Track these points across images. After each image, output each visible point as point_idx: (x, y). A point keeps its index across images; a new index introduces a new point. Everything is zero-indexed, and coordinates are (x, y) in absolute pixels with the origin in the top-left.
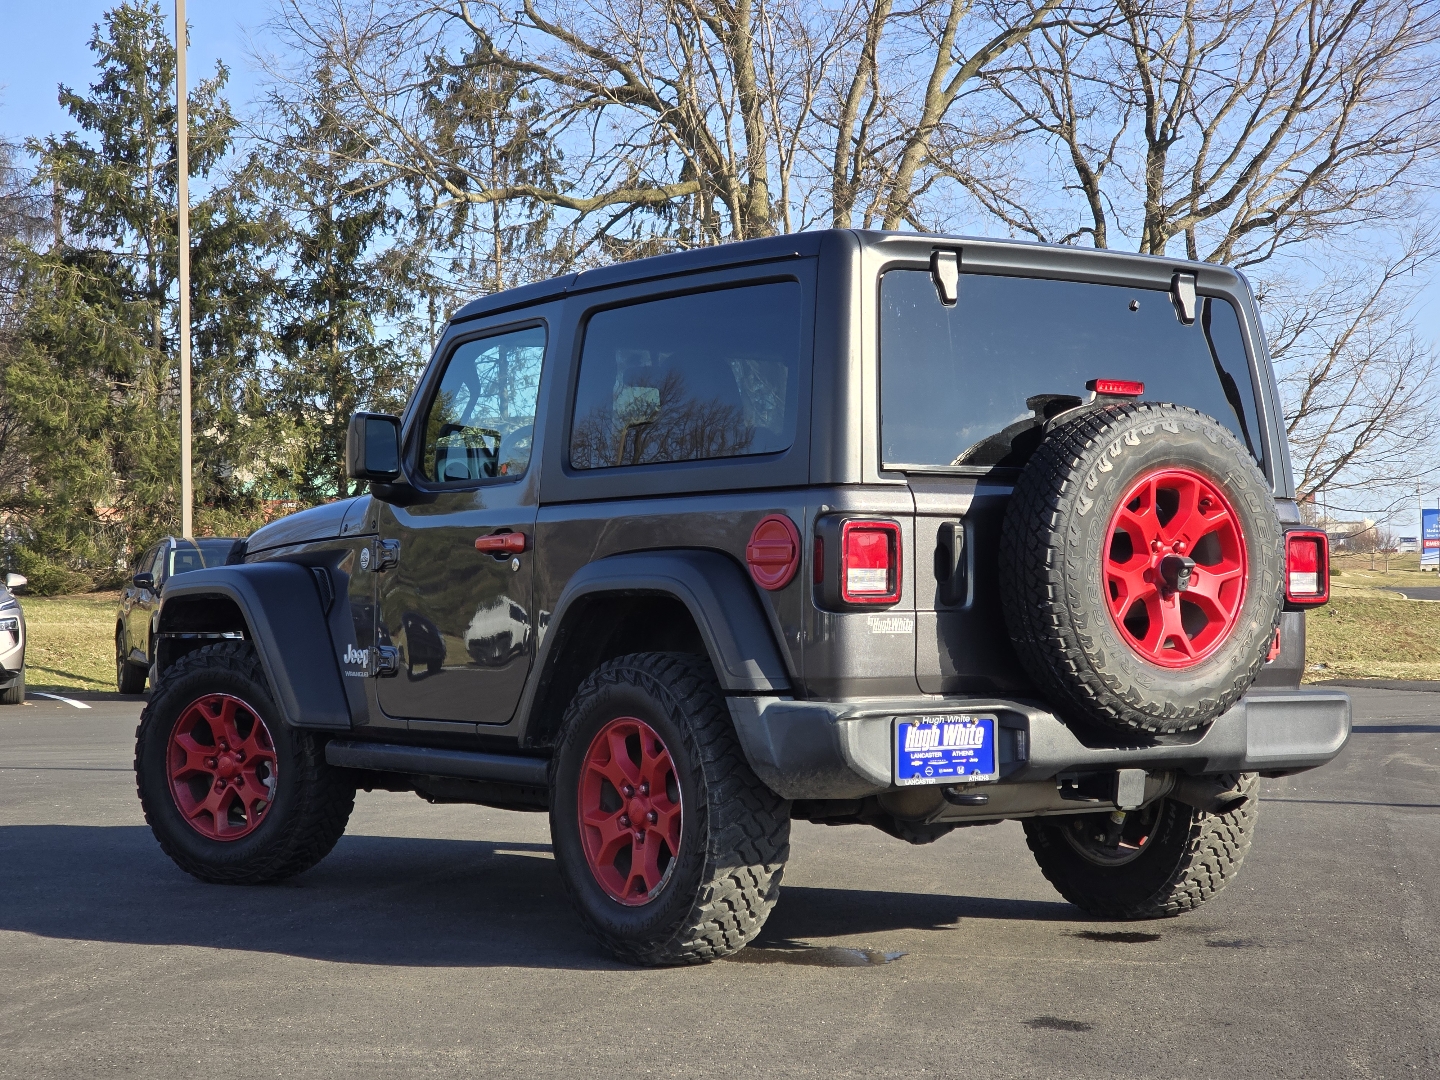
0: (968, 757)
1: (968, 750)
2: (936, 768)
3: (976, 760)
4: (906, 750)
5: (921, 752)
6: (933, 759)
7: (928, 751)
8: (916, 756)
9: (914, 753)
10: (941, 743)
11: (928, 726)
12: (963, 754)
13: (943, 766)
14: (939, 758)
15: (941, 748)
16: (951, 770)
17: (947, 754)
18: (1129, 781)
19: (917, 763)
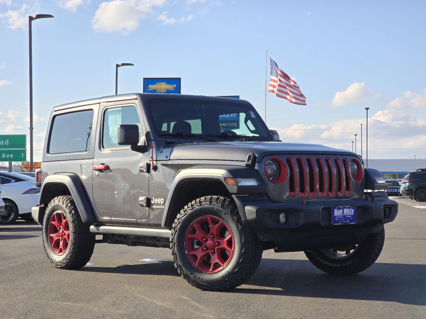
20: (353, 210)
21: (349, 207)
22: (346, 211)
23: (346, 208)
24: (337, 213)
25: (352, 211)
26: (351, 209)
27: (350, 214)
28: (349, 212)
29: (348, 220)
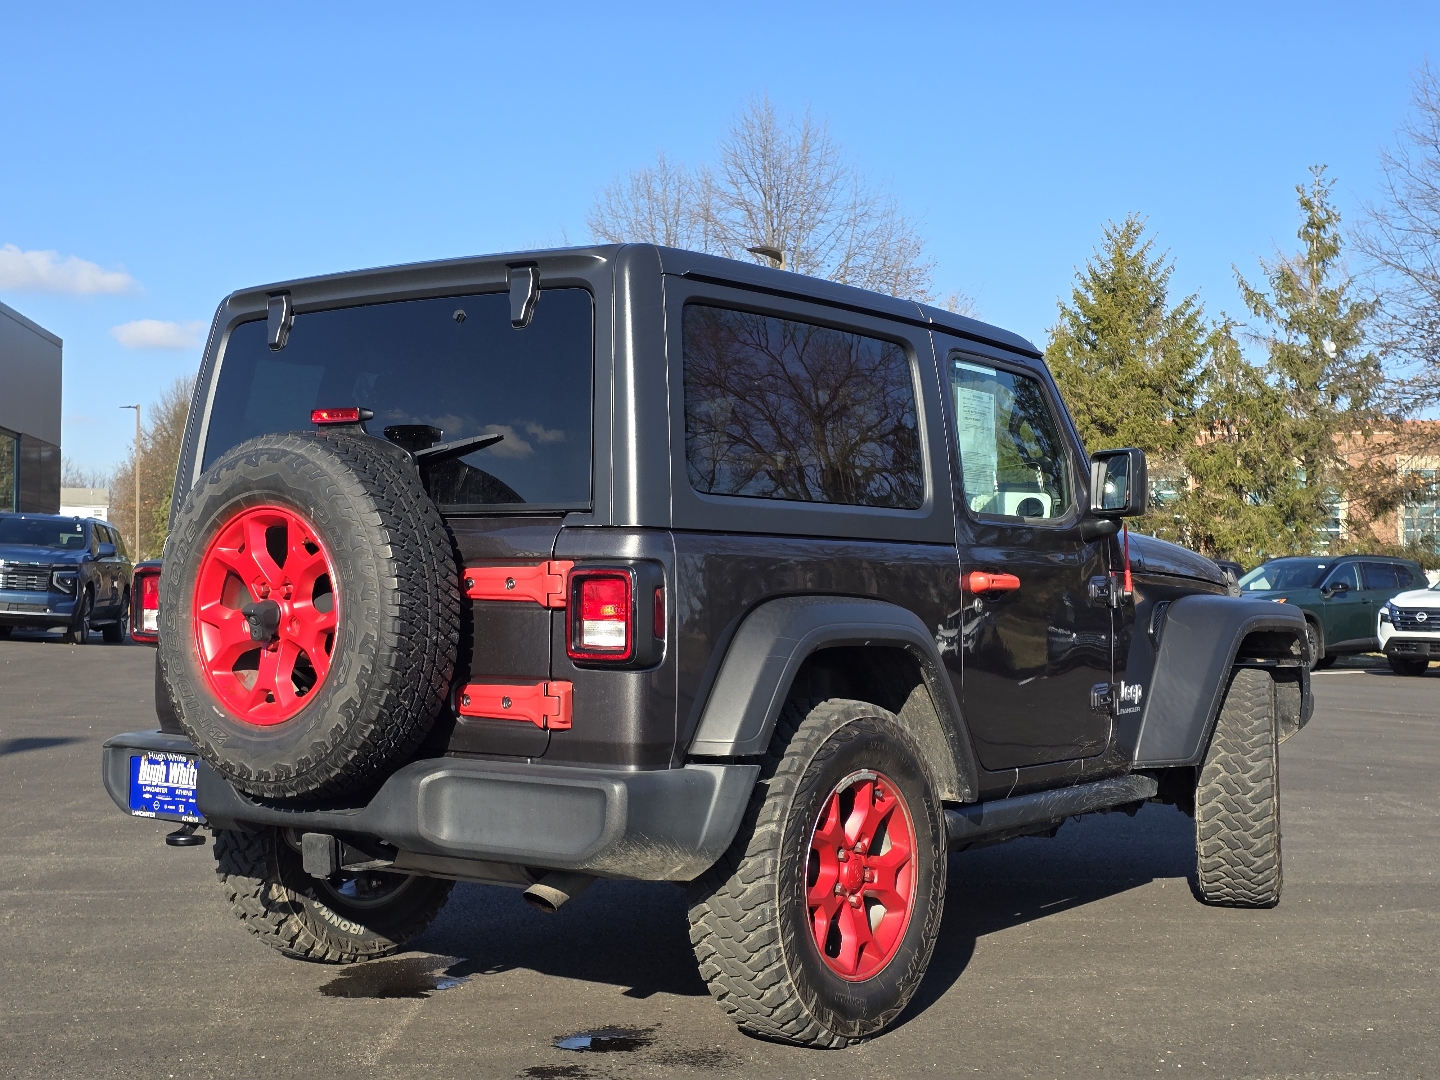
0: (187, 797)
1: (188, 789)
2: (162, 803)
3: (194, 801)
4: (140, 782)
5: (151, 786)
6: (161, 794)
7: (157, 786)
8: (148, 789)
9: (145, 785)
10: (167, 780)
11: (157, 763)
12: (185, 793)
13: (168, 803)
14: (165, 794)
15: (166, 784)
16: (174, 807)
17: (171, 791)
18: (312, 846)
19: (147, 796)
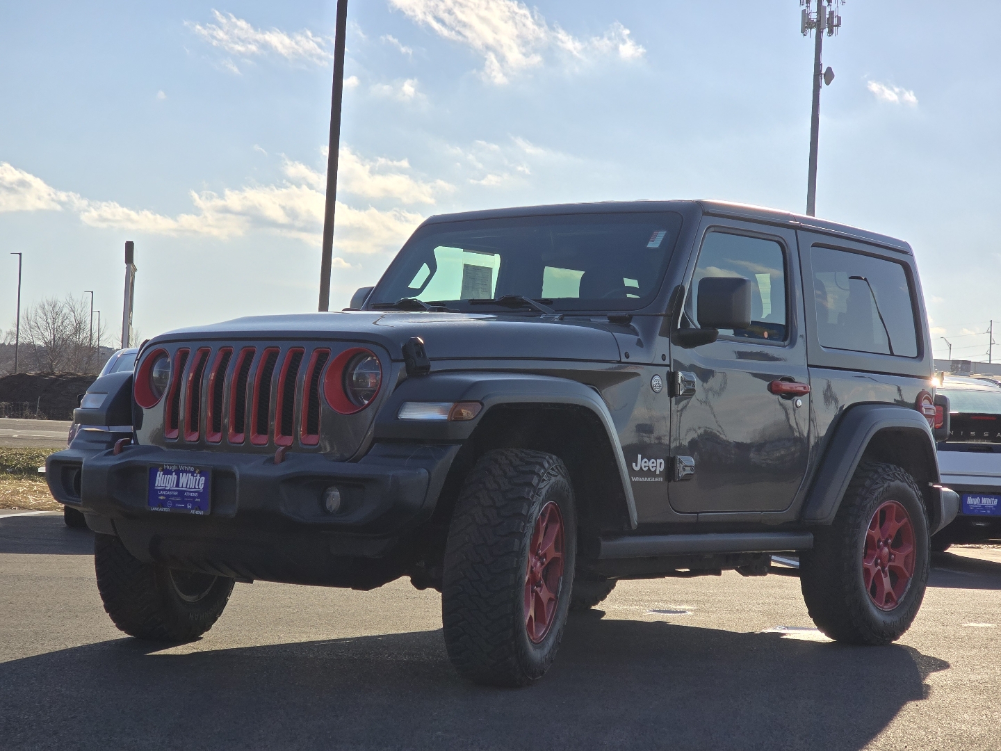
20: (203, 478)
21: (192, 469)
22: (184, 479)
23: (187, 472)
24: (163, 481)
25: (201, 482)
26: (198, 477)
27: (195, 488)
28: (193, 483)
29: (190, 502)
